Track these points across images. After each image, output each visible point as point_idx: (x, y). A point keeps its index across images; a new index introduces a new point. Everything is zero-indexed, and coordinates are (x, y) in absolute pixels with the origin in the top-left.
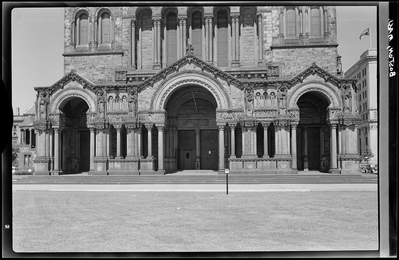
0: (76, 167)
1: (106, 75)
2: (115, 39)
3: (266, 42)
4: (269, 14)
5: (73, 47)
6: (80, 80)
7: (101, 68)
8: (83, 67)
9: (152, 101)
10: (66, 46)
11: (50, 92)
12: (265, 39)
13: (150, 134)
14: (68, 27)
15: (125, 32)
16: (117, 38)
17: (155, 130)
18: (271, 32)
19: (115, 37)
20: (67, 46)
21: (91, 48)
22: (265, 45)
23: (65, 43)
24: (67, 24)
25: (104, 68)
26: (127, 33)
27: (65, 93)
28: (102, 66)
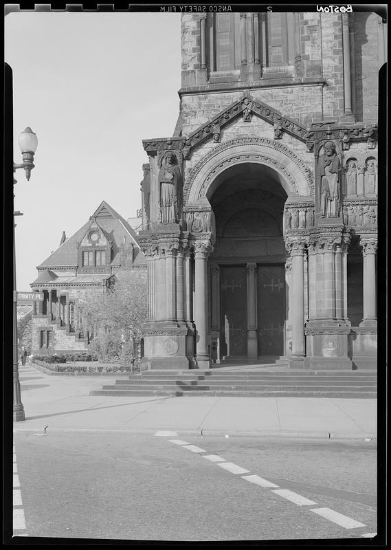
2: (303, 52)
5: (204, 74)
10: (185, 74)
11: (186, 149)
14: (190, 30)
16: (308, 50)
19: (303, 48)
20: (188, 73)
21: (247, 76)
23: (184, 65)
24: (186, 24)
26: (331, 38)
27: (225, 154)
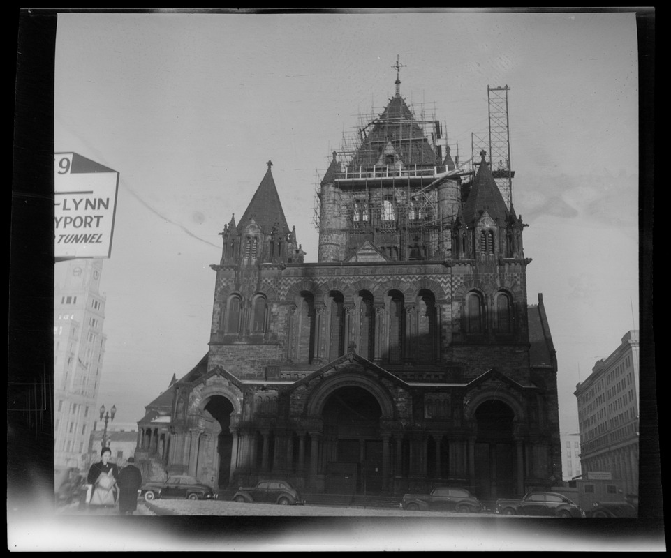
0: (212, 480)
1: (256, 370)
2: (269, 328)
3: (444, 338)
4: (449, 306)
6: (226, 375)
7: (252, 361)
8: (231, 358)
9: (306, 405)
10: (212, 334)
12: (443, 335)
13: (301, 443)
14: (217, 312)
15: (282, 321)
16: (272, 327)
17: (308, 439)
18: (451, 327)
22: (444, 341)
23: (212, 330)
25: (254, 361)
26: (283, 322)
27: (208, 390)
28: (252, 359)
